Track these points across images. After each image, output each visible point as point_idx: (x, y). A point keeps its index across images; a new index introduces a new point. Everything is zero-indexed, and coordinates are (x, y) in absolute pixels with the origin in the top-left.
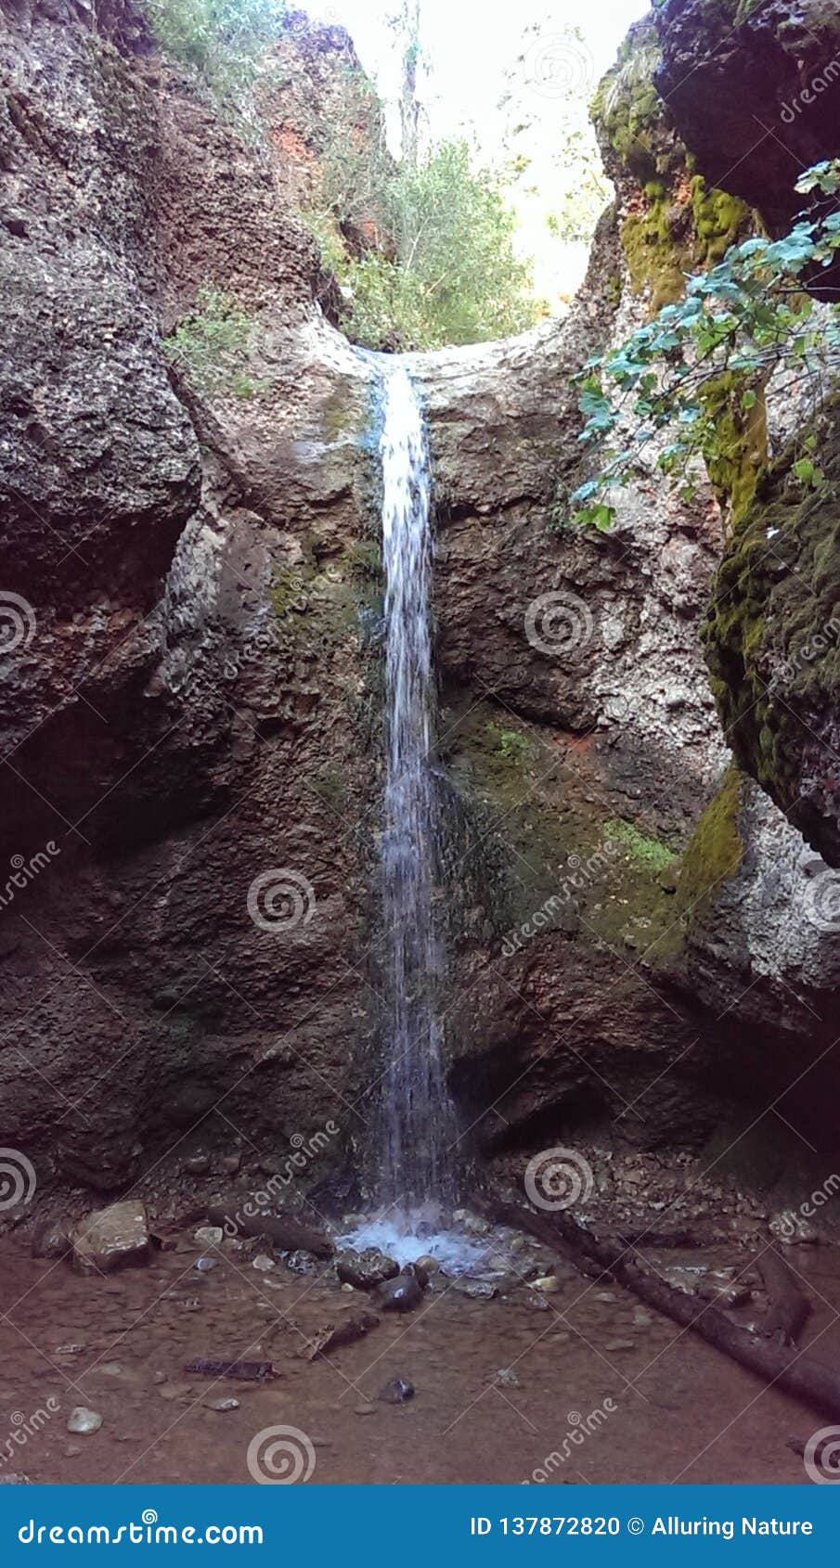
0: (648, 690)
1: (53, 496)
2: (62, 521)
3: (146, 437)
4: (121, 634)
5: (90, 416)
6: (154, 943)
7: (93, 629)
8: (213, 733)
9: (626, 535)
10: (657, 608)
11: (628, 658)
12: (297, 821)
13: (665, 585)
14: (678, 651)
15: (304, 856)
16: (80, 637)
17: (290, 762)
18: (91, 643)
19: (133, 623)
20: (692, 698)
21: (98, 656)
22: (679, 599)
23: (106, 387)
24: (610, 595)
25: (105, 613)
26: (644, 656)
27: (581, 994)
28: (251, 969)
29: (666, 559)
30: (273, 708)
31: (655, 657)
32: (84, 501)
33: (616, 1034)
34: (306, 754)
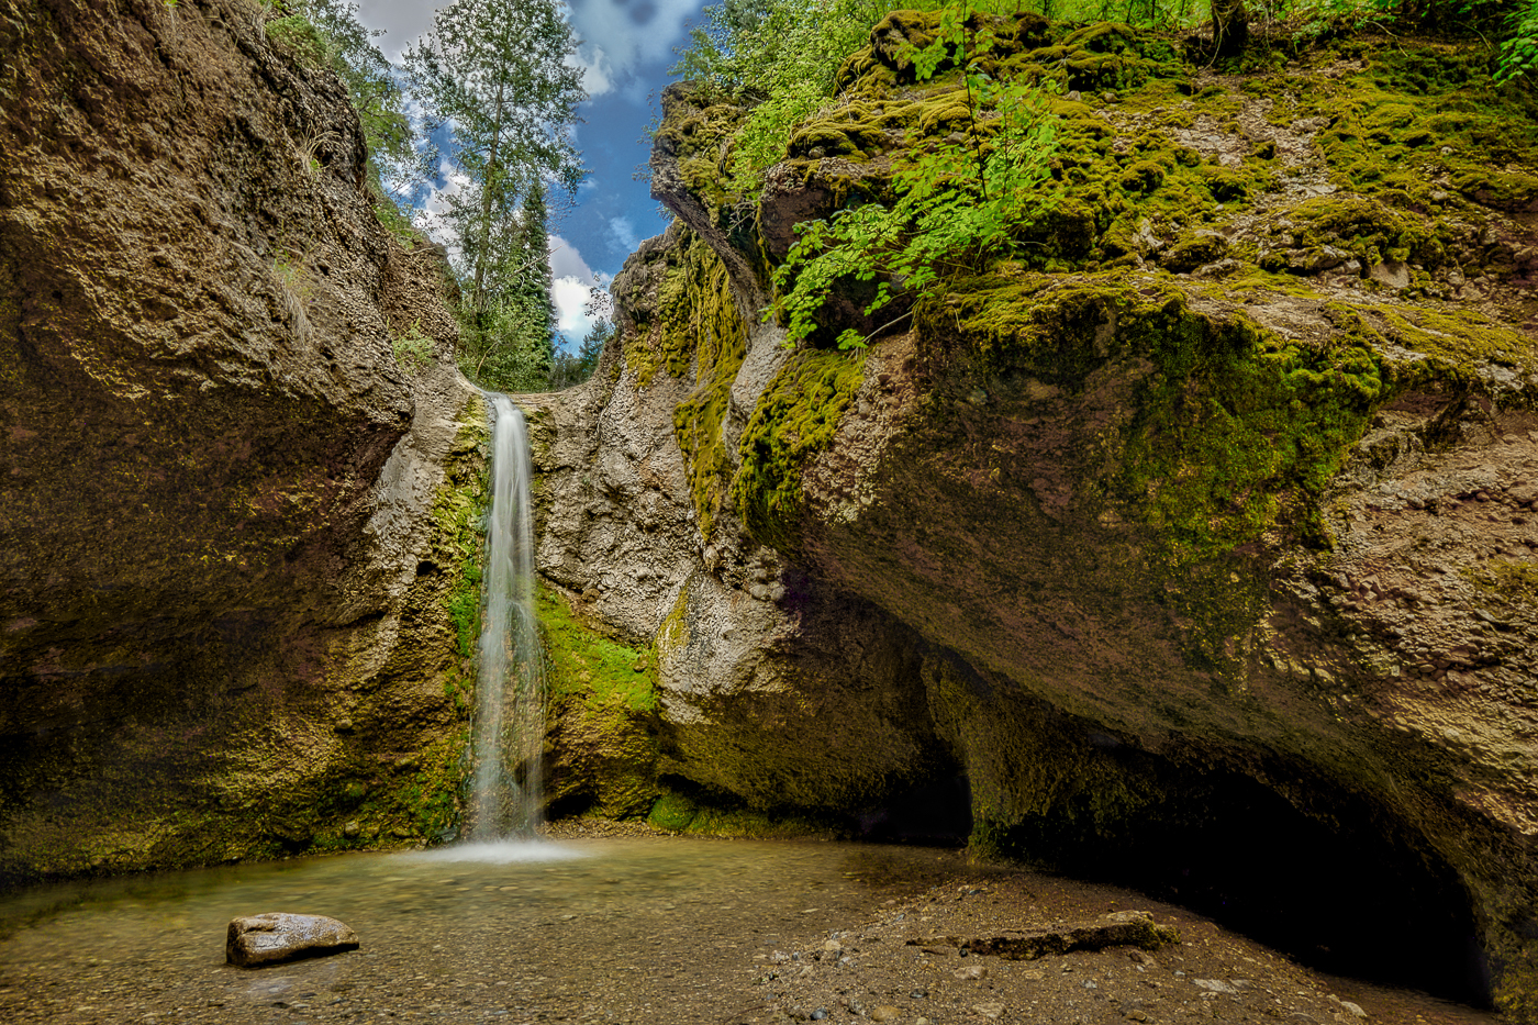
0: (627, 570)
1: (340, 404)
2: (342, 419)
3: (391, 386)
4: (359, 493)
5: (364, 368)
6: (341, 689)
7: (345, 485)
8: (395, 563)
9: (621, 487)
10: (635, 527)
11: (617, 553)
12: (434, 623)
13: (641, 515)
14: (644, 549)
15: (436, 644)
16: (339, 488)
17: (433, 589)
18: (343, 493)
19: (365, 488)
20: (651, 573)
21: (346, 502)
22: (648, 521)
23: (372, 356)
24: (608, 520)
25: (353, 479)
26: (626, 553)
27: (589, 728)
28: (397, 709)
29: (642, 500)
30: (428, 556)
31: (631, 554)
32: (356, 411)
33: (606, 751)
34: (442, 586)
